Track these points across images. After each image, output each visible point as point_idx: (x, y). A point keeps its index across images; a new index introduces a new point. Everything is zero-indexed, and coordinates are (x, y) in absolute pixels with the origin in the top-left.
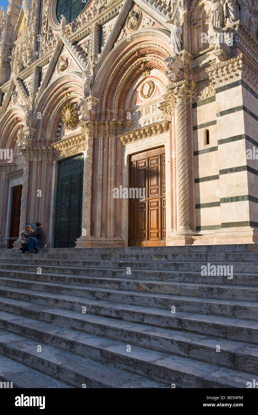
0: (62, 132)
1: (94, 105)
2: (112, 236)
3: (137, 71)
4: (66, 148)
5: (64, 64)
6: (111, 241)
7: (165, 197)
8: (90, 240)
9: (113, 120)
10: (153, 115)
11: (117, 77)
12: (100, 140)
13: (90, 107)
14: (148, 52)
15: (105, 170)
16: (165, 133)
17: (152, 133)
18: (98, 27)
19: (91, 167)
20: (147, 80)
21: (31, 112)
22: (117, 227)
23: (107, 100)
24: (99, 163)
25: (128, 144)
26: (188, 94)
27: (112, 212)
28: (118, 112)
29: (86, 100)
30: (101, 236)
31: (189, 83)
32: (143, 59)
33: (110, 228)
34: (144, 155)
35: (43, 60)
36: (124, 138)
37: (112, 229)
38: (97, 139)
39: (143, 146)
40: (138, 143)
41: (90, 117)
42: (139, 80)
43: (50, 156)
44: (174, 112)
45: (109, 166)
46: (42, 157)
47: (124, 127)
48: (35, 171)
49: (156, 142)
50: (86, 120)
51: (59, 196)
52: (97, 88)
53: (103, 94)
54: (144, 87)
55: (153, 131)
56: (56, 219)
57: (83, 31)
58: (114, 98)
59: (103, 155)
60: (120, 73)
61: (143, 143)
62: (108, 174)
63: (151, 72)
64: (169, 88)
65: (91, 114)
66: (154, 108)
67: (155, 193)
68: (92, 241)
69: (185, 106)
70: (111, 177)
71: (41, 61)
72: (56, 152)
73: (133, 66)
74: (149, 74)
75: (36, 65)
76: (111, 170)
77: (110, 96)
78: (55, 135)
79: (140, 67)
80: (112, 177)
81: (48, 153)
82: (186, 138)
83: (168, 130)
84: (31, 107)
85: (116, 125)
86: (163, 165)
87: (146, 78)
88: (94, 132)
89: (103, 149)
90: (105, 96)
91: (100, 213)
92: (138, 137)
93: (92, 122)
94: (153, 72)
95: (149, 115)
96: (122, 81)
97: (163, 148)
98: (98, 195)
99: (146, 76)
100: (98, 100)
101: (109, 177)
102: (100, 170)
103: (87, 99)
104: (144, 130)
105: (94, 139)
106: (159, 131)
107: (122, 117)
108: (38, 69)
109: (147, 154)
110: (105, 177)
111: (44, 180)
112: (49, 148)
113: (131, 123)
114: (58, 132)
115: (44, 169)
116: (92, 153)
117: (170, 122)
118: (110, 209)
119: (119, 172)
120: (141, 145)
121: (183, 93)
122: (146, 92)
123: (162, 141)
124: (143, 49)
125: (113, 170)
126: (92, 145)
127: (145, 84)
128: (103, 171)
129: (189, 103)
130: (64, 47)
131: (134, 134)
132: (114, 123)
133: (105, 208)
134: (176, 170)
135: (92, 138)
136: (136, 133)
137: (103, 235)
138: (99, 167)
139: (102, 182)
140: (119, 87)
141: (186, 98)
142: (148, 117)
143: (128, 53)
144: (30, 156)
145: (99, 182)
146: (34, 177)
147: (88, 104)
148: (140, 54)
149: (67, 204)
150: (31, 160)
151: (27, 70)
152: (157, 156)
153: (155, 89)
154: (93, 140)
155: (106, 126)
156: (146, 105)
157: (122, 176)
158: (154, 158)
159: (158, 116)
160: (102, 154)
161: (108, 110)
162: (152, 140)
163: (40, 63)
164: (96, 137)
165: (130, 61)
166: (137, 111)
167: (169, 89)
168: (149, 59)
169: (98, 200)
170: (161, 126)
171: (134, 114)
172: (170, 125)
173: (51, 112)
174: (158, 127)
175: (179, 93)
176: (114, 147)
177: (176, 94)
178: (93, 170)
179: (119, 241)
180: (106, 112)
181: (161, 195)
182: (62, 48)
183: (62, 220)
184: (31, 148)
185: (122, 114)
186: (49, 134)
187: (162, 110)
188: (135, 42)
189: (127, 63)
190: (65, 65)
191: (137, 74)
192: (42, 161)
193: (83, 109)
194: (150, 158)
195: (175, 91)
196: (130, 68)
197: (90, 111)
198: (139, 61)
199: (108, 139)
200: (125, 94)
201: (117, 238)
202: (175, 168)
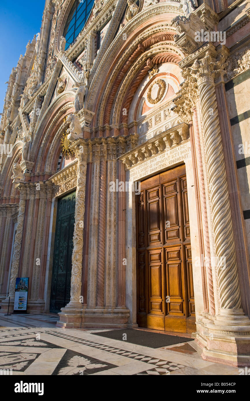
0: (63, 163)
1: (88, 121)
2: (112, 305)
3: (142, 71)
4: (65, 182)
5: (62, 84)
6: (110, 313)
7: (190, 244)
8: (78, 312)
9: (113, 137)
10: (165, 123)
11: (117, 83)
12: (95, 165)
13: (83, 124)
14: (153, 41)
15: (102, 206)
16: (184, 143)
17: (165, 147)
18: (95, 34)
19: (84, 202)
20: (156, 80)
21: (30, 144)
22: (121, 289)
23: (105, 113)
24: (94, 195)
25: (134, 167)
26: (216, 68)
27: (112, 267)
28: (120, 126)
29: (77, 115)
30: (96, 304)
31: (216, 50)
32: (148, 53)
33: (109, 291)
34: (156, 181)
35: (44, 88)
36: (127, 159)
37: (112, 294)
38: (91, 163)
39: (153, 167)
40: (146, 164)
41: (83, 136)
42: (146, 83)
43: (48, 192)
44: (195, 106)
45: (108, 200)
46: (40, 194)
47: (128, 146)
48: (32, 211)
49: (171, 159)
50: (76, 140)
51: (58, 241)
52: (92, 100)
53: (100, 107)
54: (152, 89)
55: (166, 142)
56: (53, 272)
57: (80, 44)
58: (114, 110)
59: (100, 185)
60: (120, 78)
61: (153, 163)
62: (106, 211)
63: (160, 68)
64: (182, 64)
65: (84, 132)
66: (167, 113)
67: (174, 236)
68: (81, 312)
69: (212, 87)
70: (110, 215)
71: (43, 90)
72: (55, 187)
73: (136, 65)
74: (158, 72)
75: (39, 95)
76: (110, 206)
77: (109, 108)
78: (55, 167)
79: (145, 65)
80: (113, 215)
81: (46, 189)
82: (219, 139)
83: (187, 138)
84: (30, 138)
85: (118, 143)
86: (184, 193)
87: (154, 77)
88: (89, 155)
89: (100, 177)
90: (102, 109)
91: (95, 268)
92: (146, 155)
93: (83, 141)
94: (163, 68)
95: (160, 124)
96: (123, 87)
97: (183, 166)
98: (92, 242)
99: (154, 75)
100: (94, 114)
101: (108, 215)
102: (95, 205)
103: (78, 113)
104: (153, 143)
105: (88, 164)
106: (174, 142)
107: (125, 132)
108: (41, 99)
109: (160, 178)
110: (102, 215)
111: (41, 222)
112: (47, 182)
113: (136, 139)
114: (59, 163)
115: (42, 208)
116: (85, 182)
117: (190, 126)
118: (109, 262)
119: (121, 208)
120: (151, 166)
121: (208, 67)
122: (154, 96)
123: (180, 156)
124: (146, 38)
125: (113, 204)
126: (85, 172)
127: (154, 85)
128: (99, 206)
129: (219, 82)
130: (64, 67)
131: (140, 151)
132: (114, 141)
133: (102, 261)
134: (205, 198)
135: (85, 163)
136: (142, 149)
137: (98, 303)
138: (93, 201)
139: (99, 222)
140: (120, 96)
141: (213, 75)
142: (159, 126)
143: (129, 49)
144: (27, 194)
145: (94, 223)
146: (30, 218)
147: (80, 120)
148: (143, 46)
149: (65, 251)
150: (28, 198)
151: (31, 102)
152: (175, 180)
153: (167, 88)
154: (86, 166)
155: (103, 146)
156: (155, 112)
157: (126, 213)
158: (169, 184)
159: (172, 122)
160: (98, 183)
161: (107, 125)
162: (166, 156)
163: (41, 91)
164: (90, 161)
165: (131, 59)
166: (144, 122)
167: (184, 67)
168: (155, 50)
169: (92, 248)
170: (177, 133)
171: (140, 127)
172: (190, 129)
173: (51, 142)
174: (173, 135)
175: (200, 70)
176: (115, 173)
177: (195, 72)
178: (86, 207)
179: (122, 313)
180: (104, 127)
181: (184, 240)
182: (62, 69)
183: (59, 273)
184: (26, 185)
185: (125, 129)
186: (49, 166)
187: (178, 112)
188: (136, 31)
189: (127, 62)
190: (63, 86)
191: (142, 75)
192: (39, 199)
193: (73, 125)
194: (164, 184)
195: (194, 67)
196: (132, 69)
197: (83, 128)
198: (143, 57)
199: (107, 162)
200: (129, 104)
201: (120, 309)
202: (204, 193)
